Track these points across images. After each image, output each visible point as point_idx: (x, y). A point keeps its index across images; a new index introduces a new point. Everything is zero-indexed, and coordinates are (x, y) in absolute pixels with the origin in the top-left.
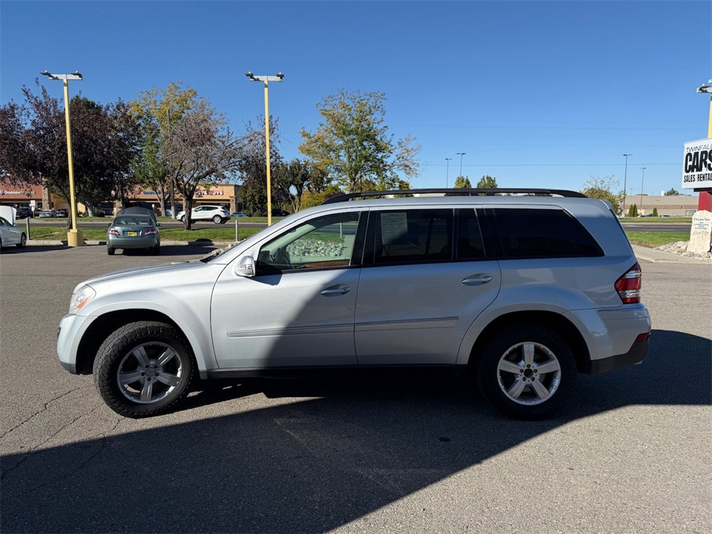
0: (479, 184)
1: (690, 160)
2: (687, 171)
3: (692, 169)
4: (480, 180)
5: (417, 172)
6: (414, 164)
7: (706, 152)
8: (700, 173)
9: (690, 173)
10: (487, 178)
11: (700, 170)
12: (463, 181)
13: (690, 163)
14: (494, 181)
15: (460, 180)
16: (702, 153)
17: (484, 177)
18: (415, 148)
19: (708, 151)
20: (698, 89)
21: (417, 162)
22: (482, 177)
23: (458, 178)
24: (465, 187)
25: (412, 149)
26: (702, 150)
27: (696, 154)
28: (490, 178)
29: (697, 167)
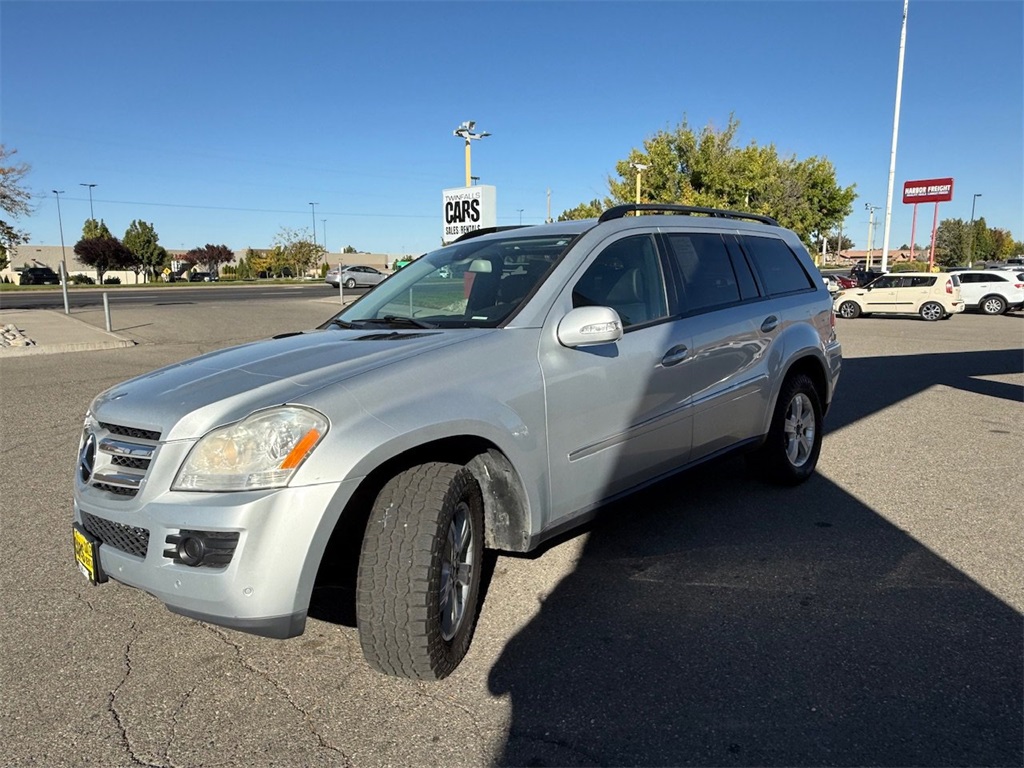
0: (128, 233)
1: (451, 209)
2: (449, 222)
3: (454, 219)
4: (129, 227)
5: (29, 208)
6: (19, 194)
7: (467, 202)
8: (463, 224)
9: (453, 224)
10: (140, 223)
11: (463, 220)
12: (96, 226)
13: (451, 213)
14: (152, 229)
15: (91, 226)
16: (464, 202)
17: (134, 222)
18: (19, 168)
19: (470, 201)
20: (455, 132)
21: (26, 192)
22: (132, 222)
23: (88, 221)
24: (102, 236)
25: (13, 170)
26: (463, 199)
27: (457, 204)
28: (145, 223)
29: (459, 217)
